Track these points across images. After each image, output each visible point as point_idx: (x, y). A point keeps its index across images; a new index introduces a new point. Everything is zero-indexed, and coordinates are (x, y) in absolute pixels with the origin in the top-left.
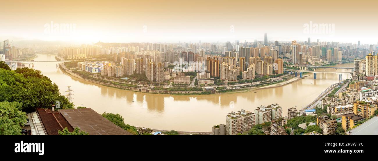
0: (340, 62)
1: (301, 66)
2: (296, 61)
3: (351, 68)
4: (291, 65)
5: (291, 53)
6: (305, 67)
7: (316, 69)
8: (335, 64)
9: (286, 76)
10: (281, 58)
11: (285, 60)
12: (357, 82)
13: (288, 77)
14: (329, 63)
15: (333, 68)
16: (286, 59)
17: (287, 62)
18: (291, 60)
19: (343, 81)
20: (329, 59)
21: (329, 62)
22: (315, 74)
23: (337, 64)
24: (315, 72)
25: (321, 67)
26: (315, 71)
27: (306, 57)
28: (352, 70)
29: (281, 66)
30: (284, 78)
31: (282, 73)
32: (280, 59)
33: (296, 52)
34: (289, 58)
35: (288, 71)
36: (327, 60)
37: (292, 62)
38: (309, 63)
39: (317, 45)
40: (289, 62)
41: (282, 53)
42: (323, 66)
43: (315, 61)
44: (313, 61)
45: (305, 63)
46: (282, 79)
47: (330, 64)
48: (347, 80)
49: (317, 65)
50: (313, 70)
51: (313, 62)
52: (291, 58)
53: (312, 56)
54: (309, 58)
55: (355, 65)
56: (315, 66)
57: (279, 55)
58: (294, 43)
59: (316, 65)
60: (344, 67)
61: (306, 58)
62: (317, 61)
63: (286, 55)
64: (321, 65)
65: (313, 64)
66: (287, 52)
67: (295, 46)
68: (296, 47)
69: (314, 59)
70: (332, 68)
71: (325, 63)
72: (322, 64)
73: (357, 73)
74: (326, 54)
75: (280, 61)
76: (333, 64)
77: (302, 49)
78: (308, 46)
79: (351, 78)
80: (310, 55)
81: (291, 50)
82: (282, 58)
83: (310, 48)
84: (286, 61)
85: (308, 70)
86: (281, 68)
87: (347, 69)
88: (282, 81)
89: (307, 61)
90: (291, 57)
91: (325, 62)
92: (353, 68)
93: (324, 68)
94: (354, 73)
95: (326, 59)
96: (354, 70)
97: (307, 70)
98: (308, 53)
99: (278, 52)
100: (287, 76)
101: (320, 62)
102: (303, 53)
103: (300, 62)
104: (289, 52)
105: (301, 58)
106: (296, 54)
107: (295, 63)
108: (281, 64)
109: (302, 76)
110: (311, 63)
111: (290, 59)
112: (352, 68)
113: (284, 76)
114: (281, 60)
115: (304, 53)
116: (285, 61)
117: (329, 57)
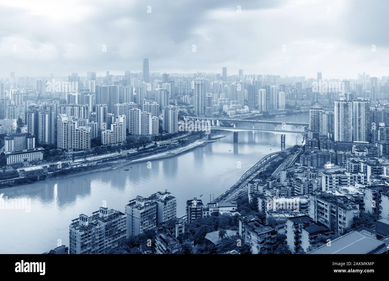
0: (282, 113)
1: (211, 119)
2: (201, 110)
3: (304, 125)
4: (192, 116)
5: (191, 95)
6: (218, 121)
7: (237, 125)
8: (273, 116)
9: (183, 136)
10: (175, 105)
11: (181, 108)
12: (315, 153)
13: (187, 139)
14: (262, 114)
15: (269, 123)
16: (184, 106)
17: (185, 111)
18: (192, 108)
19: (288, 149)
20: (261, 106)
21: (261, 112)
22: (236, 134)
23: (276, 115)
24: (236, 131)
25: (246, 122)
26: (235, 129)
27: (219, 102)
28: (306, 128)
29: (174, 119)
30: (179, 141)
31: (177, 131)
32: (172, 106)
33: (202, 93)
34: (188, 105)
36: (257, 108)
37: (194, 112)
38: (225, 114)
39: (239, 80)
40: (189, 111)
41: (176, 95)
42: (251, 118)
43: (236, 109)
44: (233, 109)
45: (217, 113)
46: (176, 142)
47: (263, 116)
48: (296, 147)
49: (240, 117)
50: (232, 126)
51: (232, 111)
52: (191, 104)
53: (230, 100)
54: (225, 104)
55: (310, 119)
56: (235, 119)
57: (171, 98)
58: (198, 77)
59: (236, 117)
60: (290, 122)
61: (218, 105)
62: (238, 110)
63: (183, 99)
64: (246, 117)
65: (231, 115)
66: (184, 94)
67: (200, 83)
68: (202, 84)
69: (233, 107)
70: (267, 123)
71: (254, 114)
72: (249, 115)
73: (316, 135)
74: (255, 97)
75: (172, 109)
76: (269, 115)
77: (211, 88)
78: (223, 83)
79: (304, 144)
80: (227, 99)
81: (193, 90)
82: (176, 104)
83: (226, 86)
84: (183, 109)
85: (223, 126)
86: (174, 122)
87: (296, 125)
88: (175, 147)
89: (221, 110)
90: (192, 102)
91: (254, 112)
92: (308, 125)
93: (252, 122)
94: (310, 135)
95: (256, 105)
96: (310, 128)
97: (221, 126)
98: (222, 95)
99: (168, 93)
100: (184, 137)
101: (245, 112)
102: (213, 96)
103: (209, 112)
104: (188, 93)
105: (209, 104)
106: (202, 96)
107: (198, 114)
108: (174, 115)
109: (213, 137)
110: (229, 113)
111: (191, 106)
112: (306, 125)
113: (179, 137)
114: (174, 108)
115: (216, 95)
116: (182, 110)
117: (261, 103)
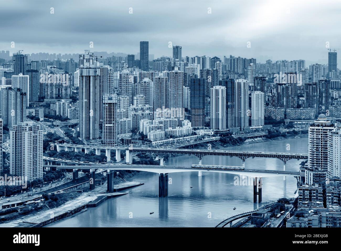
0: (256, 134)
1: (113, 148)
2: (94, 130)
3: (298, 158)
4: (74, 143)
5: (74, 99)
6: (127, 152)
7: (166, 159)
8: (241, 141)
9: (54, 186)
10: (38, 120)
11: (53, 126)
12: (316, 213)
13: (61, 192)
14: (218, 138)
15: (231, 155)
16: (58, 122)
17: (60, 132)
18: (74, 126)
19: (267, 207)
20: (217, 120)
21: (216, 134)
22: (163, 179)
23: (246, 138)
24: (164, 171)
25: (186, 153)
26: (162, 168)
27: (131, 113)
28: (303, 164)
29: (35, 149)
30: (46, 197)
31: (40, 175)
32: (31, 123)
33: (95, 94)
34: (67, 119)
35: (62, 166)
36: (208, 125)
37: (78, 134)
38: (144, 138)
39: (173, 68)
40: (67, 134)
41: (41, 98)
42: (196, 146)
43: (166, 127)
44: (159, 128)
45: (127, 136)
46: (38, 199)
47: (221, 140)
48: (283, 202)
49: (173, 143)
50: (158, 163)
51: (158, 132)
52: (74, 118)
53: (154, 110)
54: (143, 116)
55: (310, 146)
56: (162, 149)
57: (31, 107)
58: (88, 60)
59: (167, 143)
60: (274, 153)
61: (130, 119)
62: (170, 129)
63: (57, 107)
64: (187, 144)
65: (155, 140)
66: (59, 97)
67: (92, 73)
68: (95, 76)
69: (161, 123)
70: (227, 154)
71: (203, 137)
72: (191, 140)
73: (319, 178)
74: (204, 103)
75: (31, 129)
76: (231, 139)
77: (115, 84)
78: (140, 74)
79: (297, 196)
80: (147, 106)
81: (77, 89)
82: (41, 119)
83: (146, 80)
84: (56, 129)
85: (138, 163)
86: (35, 156)
87: (284, 158)
88: (37, 209)
89: (135, 130)
90: (75, 114)
91: (201, 132)
92: (307, 158)
93: (197, 153)
94: (309, 176)
95: (207, 119)
96: (309, 165)
97: (134, 162)
98: (139, 98)
99: (23, 94)
100: (56, 189)
101: (185, 132)
102: (119, 100)
103: (110, 133)
104: (66, 94)
105: (110, 116)
106: (95, 102)
107: (88, 138)
108: (35, 142)
109: (116, 187)
110: (151, 136)
111: (73, 122)
112: (303, 157)
113: (45, 188)
114: (35, 126)
115: (124, 99)
116: (52, 131)
117: (217, 115)
